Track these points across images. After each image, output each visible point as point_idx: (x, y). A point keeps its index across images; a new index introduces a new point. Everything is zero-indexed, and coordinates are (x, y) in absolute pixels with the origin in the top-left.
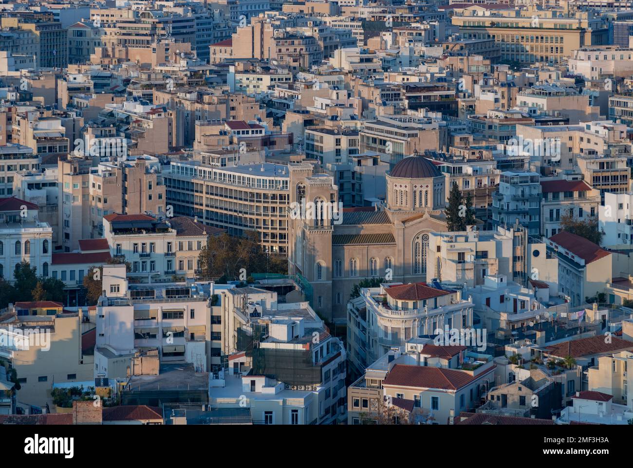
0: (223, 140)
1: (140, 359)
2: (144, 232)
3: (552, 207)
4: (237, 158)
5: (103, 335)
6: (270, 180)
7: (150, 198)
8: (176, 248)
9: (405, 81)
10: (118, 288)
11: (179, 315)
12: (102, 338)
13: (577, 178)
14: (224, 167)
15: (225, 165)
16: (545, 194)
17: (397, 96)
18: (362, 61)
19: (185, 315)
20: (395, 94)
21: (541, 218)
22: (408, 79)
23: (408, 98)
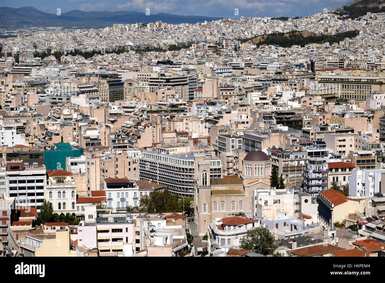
0: (174, 140)
1: (88, 253)
2: (123, 187)
3: (334, 176)
4: (175, 150)
5: (81, 240)
6: (192, 162)
7: (130, 169)
8: (139, 195)
9: (278, 110)
10: (92, 216)
11: (120, 230)
12: (80, 241)
13: (349, 161)
14: (168, 155)
15: (169, 153)
16: (331, 170)
17: (271, 118)
18: (261, 99)
19: (123, 230)
20: (270, 117)
21: (328, 181)
22: (279, 109)
23: (276, 118)
